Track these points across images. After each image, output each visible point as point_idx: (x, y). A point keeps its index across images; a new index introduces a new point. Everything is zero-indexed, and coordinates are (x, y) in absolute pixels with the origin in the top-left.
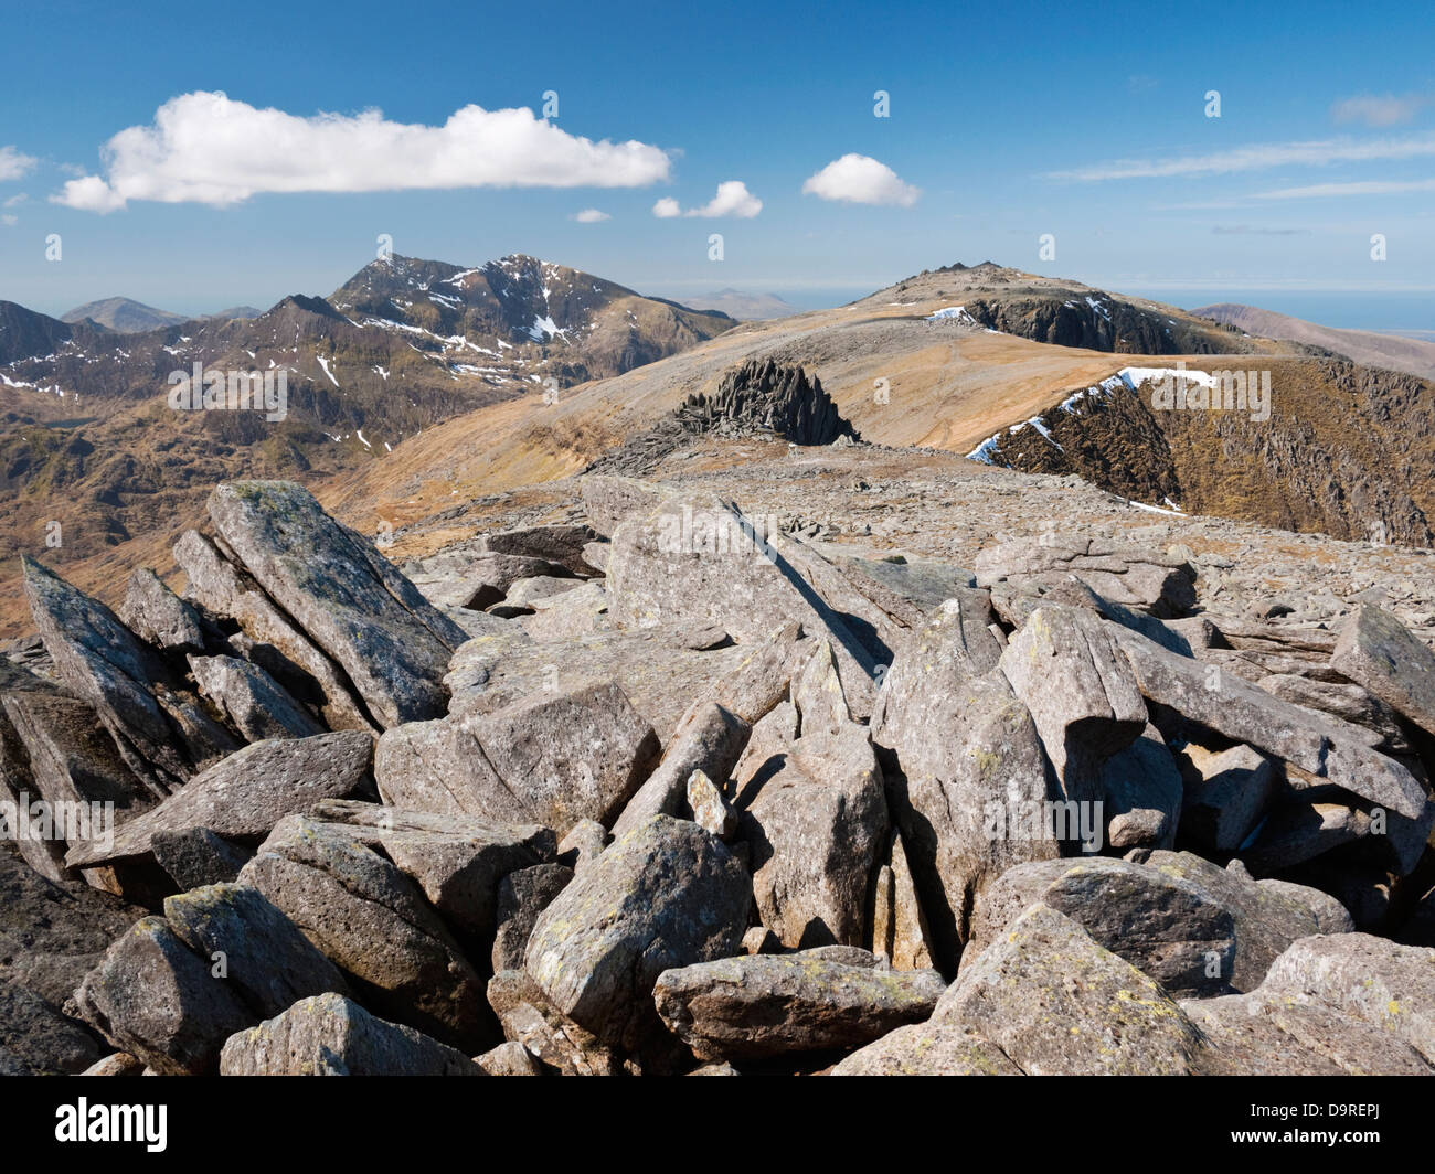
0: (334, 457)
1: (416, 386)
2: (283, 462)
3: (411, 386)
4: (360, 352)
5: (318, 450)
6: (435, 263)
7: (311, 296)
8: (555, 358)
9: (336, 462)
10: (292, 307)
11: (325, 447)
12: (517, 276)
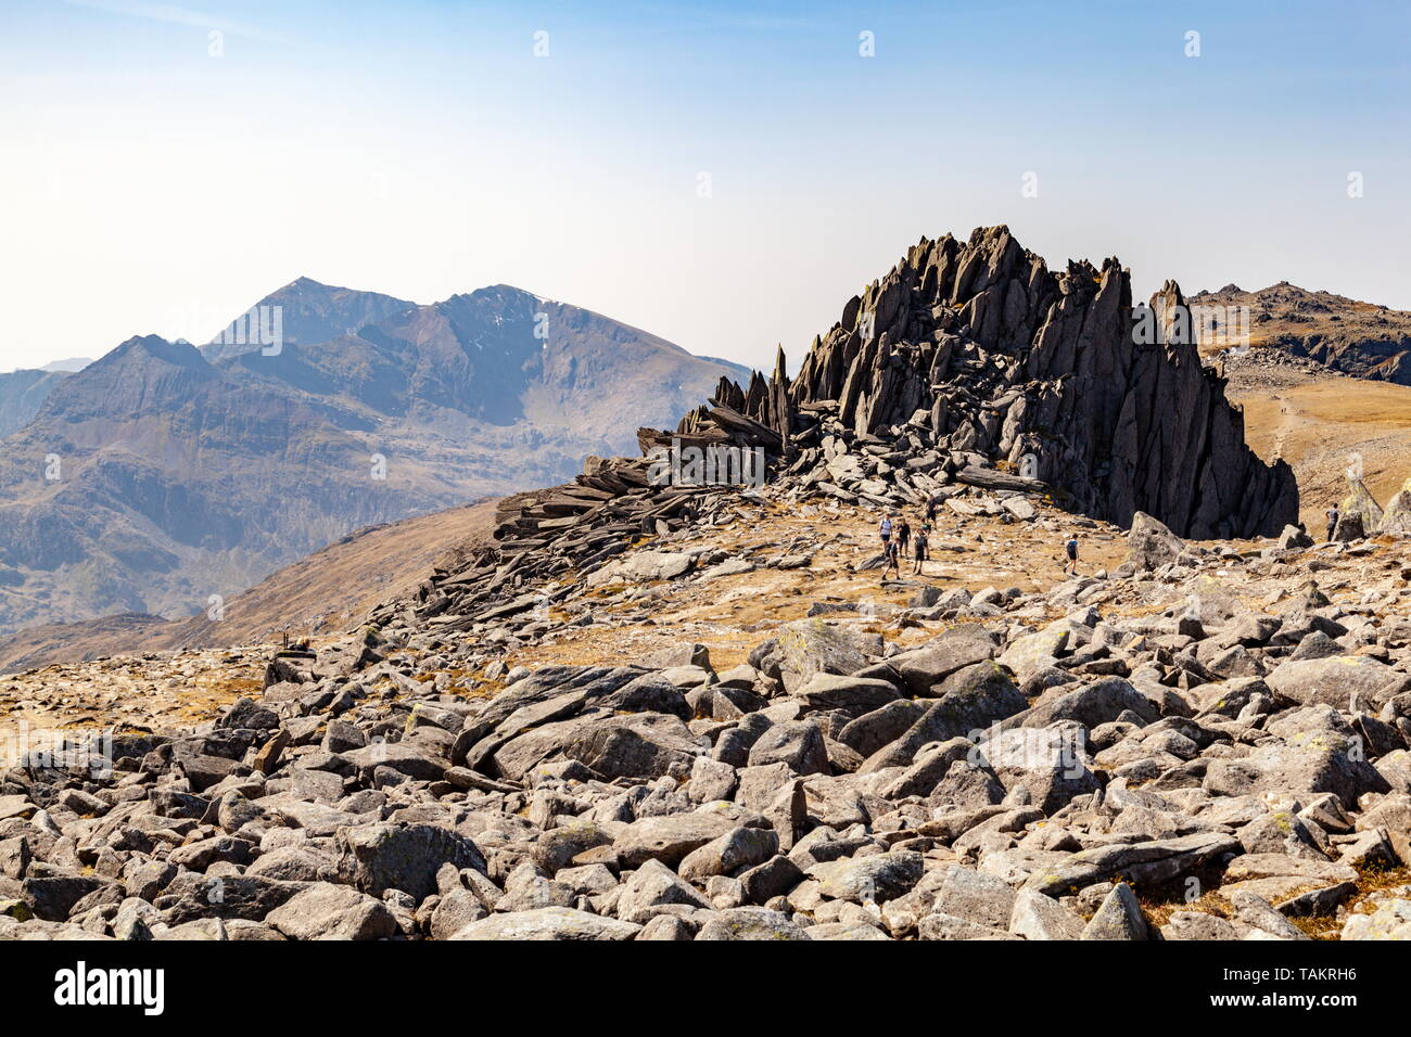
0: (187, 593)
1: (327, 482)
2: (103, 597)
3: (319, 483)
4: (241, 428)
5: (162, 581)
6: (374, 295)
7: (171, 339)
8: (550, 447)
9: (189, 599)
10: (138, 353)
11: (172, 576)
12: (498, 320)
